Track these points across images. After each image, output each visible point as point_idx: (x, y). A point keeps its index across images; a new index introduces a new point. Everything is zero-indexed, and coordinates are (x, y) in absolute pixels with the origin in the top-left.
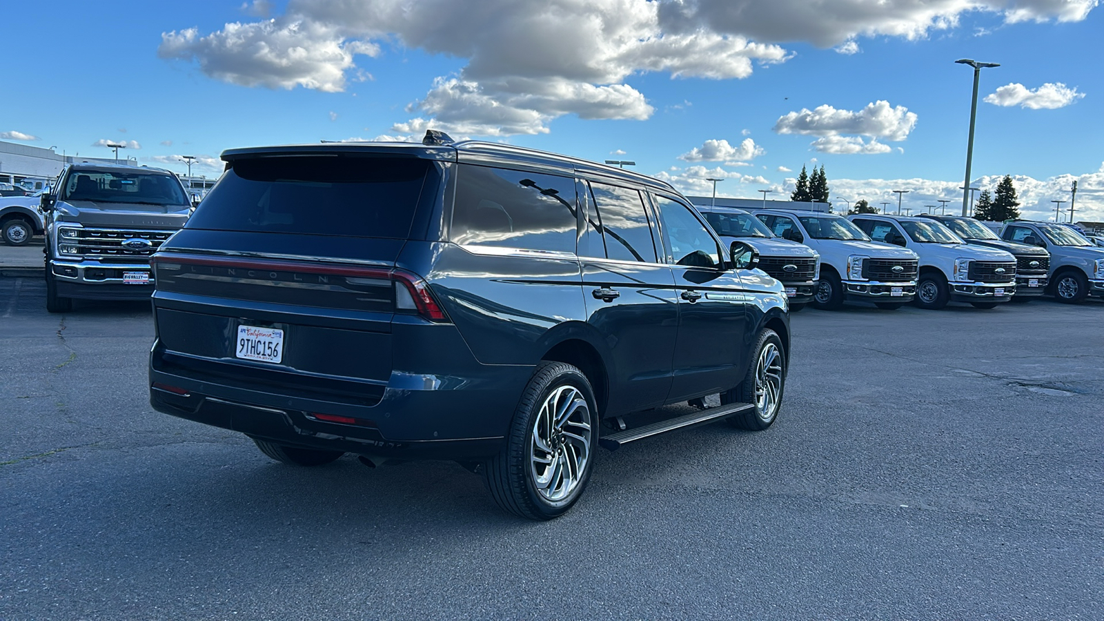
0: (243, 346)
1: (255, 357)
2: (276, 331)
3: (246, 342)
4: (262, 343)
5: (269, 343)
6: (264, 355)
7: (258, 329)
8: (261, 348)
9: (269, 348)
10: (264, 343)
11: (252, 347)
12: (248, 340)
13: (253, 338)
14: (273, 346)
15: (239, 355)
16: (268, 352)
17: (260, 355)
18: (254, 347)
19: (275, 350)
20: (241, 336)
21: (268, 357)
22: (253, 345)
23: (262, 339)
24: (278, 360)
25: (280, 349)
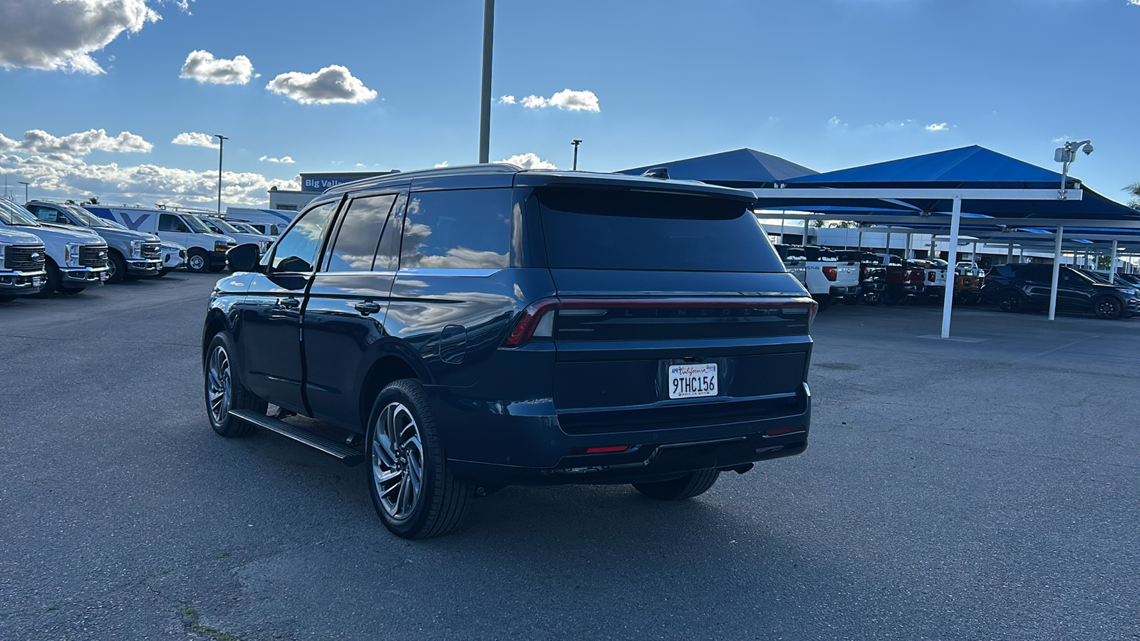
0: (677, 386)
1: (692, 395)
2: (710, 365)
3: (680, 382)
4: (697, 379)
5: (704, 378)
6: (700, 390)
7: (690, 366)
8: (696, 384)
9: (704, 383)
10: (699, 379)
11: (687, 385)
12: (682, 379)
13: (687, 376)
14: (708, 380)
15: (672, 396)
16: (703, 386)
17: (697, 392)
18: (689, 385)
19: (711, 383)
20: (672, 377)
21: (704, 391)
22: (688, 383)
23: (696, 375)
24: (715, 392)
25: (715, 381)
